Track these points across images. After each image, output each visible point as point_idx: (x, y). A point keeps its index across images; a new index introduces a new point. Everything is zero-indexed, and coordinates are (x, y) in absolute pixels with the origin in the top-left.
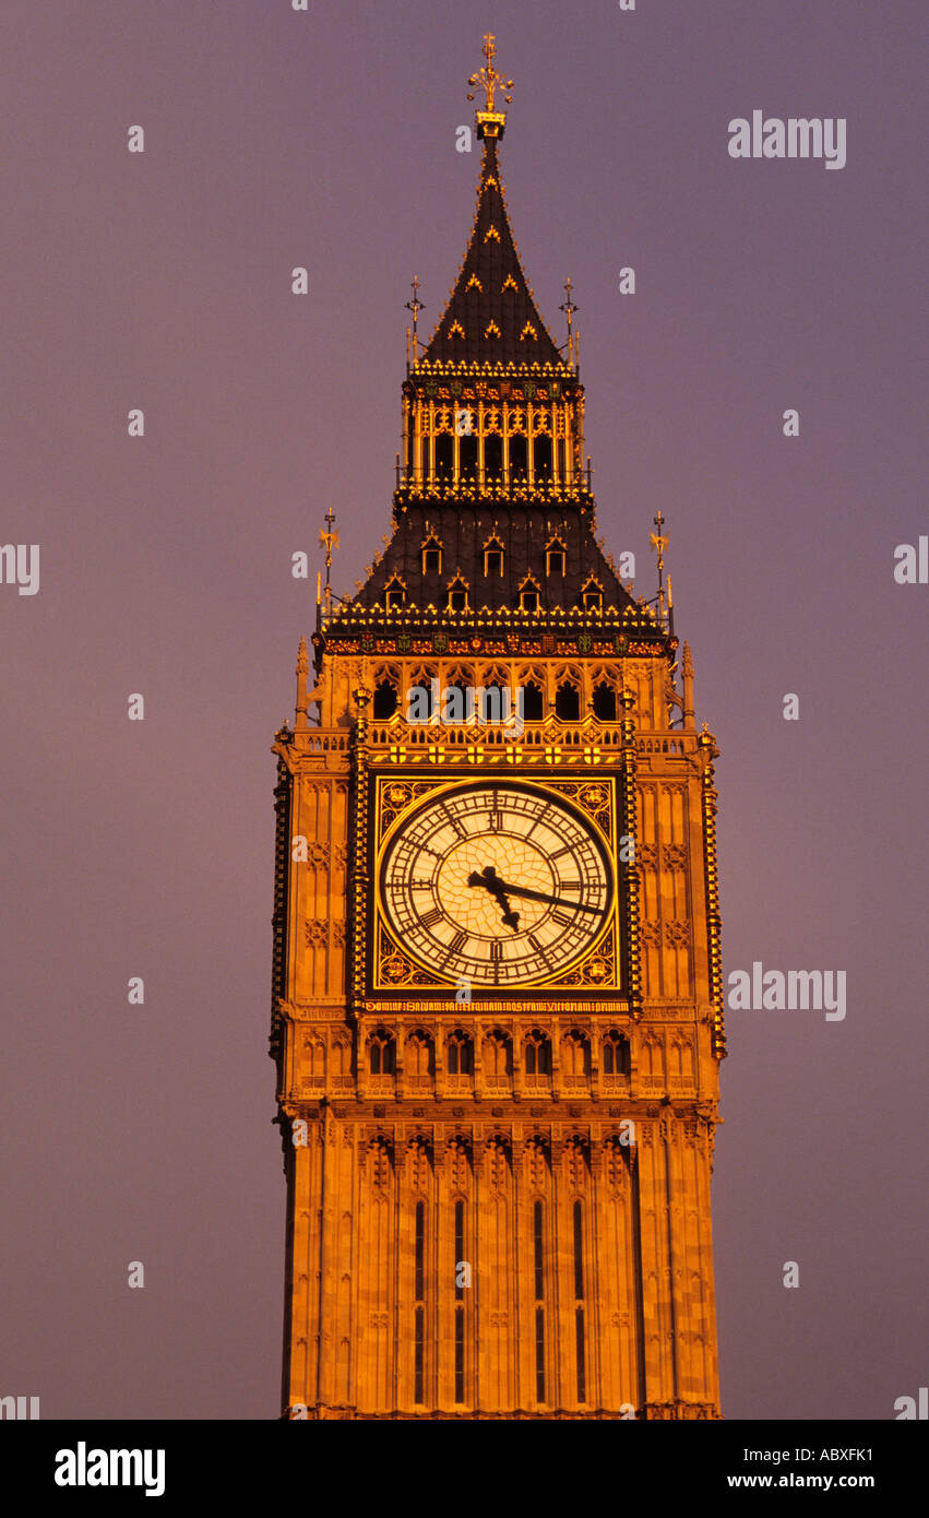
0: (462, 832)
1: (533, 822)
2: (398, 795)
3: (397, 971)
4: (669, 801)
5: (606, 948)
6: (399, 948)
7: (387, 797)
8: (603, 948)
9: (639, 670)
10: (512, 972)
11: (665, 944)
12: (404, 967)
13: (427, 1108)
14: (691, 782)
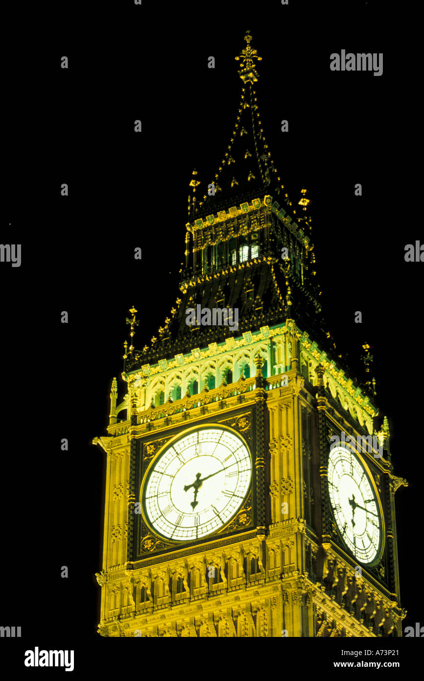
0: (182, 459)
2: (151, 449)
3: (148, 544)
4: (284, 412)
5: (248, 505)
6: (151, 532)
7: (146, 451)
8: (246, 505)
9: (277, 344)
10: (205, 530)
11: (281, 494)
12: (152, 541)
13: (166, 614)
14: (293, 398)
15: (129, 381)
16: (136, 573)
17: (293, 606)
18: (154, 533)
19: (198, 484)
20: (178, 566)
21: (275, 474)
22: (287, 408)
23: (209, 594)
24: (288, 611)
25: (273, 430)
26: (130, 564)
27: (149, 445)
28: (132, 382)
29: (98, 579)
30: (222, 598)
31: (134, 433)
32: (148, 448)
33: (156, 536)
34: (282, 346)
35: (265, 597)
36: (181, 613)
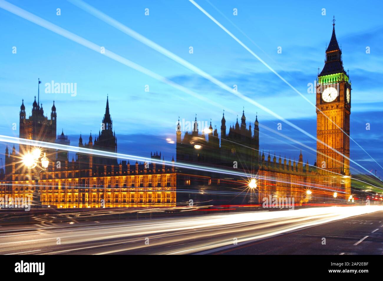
5: (337, 98)
11: (341, 97)
19: (330, 95)
20: (327, 105)
21: (341, 94)
22: (342, 85)
23: (332, 109)
33: (324, 101)
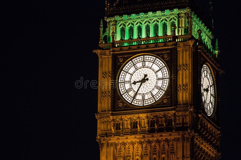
0: (136, 67)
1: (152, 63)
2: (121, 60)
3: (121, 105)
4: (185, 53)
5: (168, 95)
6: (122, 99)
7: (119, 61)
8: (167, 95)
9: (181, 17)
10: (147, 102)
11: (182, 92)
12: (122, 104)
13: (128, 137)
14: (190, 48)
15: (108, 21)
16: (115, 117)
17: (187, 143)
18: (123, 99)
20: (135, 117)
21: (180, 82)
22: (186, 52)
24: (185, 145)
25: (179, 61)
26: (112, 113)
27: (120, 58)
28: (109, 22)
29: (96, 116)
30: (155, 135)
31: (113, 51)
32: (120, 59)
33: (124, 102)
34: (183, 19)
35: (174, 137)
36: (135, 138)
